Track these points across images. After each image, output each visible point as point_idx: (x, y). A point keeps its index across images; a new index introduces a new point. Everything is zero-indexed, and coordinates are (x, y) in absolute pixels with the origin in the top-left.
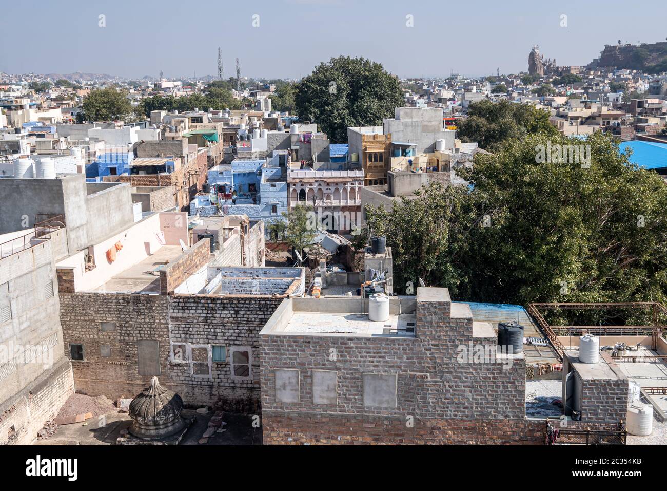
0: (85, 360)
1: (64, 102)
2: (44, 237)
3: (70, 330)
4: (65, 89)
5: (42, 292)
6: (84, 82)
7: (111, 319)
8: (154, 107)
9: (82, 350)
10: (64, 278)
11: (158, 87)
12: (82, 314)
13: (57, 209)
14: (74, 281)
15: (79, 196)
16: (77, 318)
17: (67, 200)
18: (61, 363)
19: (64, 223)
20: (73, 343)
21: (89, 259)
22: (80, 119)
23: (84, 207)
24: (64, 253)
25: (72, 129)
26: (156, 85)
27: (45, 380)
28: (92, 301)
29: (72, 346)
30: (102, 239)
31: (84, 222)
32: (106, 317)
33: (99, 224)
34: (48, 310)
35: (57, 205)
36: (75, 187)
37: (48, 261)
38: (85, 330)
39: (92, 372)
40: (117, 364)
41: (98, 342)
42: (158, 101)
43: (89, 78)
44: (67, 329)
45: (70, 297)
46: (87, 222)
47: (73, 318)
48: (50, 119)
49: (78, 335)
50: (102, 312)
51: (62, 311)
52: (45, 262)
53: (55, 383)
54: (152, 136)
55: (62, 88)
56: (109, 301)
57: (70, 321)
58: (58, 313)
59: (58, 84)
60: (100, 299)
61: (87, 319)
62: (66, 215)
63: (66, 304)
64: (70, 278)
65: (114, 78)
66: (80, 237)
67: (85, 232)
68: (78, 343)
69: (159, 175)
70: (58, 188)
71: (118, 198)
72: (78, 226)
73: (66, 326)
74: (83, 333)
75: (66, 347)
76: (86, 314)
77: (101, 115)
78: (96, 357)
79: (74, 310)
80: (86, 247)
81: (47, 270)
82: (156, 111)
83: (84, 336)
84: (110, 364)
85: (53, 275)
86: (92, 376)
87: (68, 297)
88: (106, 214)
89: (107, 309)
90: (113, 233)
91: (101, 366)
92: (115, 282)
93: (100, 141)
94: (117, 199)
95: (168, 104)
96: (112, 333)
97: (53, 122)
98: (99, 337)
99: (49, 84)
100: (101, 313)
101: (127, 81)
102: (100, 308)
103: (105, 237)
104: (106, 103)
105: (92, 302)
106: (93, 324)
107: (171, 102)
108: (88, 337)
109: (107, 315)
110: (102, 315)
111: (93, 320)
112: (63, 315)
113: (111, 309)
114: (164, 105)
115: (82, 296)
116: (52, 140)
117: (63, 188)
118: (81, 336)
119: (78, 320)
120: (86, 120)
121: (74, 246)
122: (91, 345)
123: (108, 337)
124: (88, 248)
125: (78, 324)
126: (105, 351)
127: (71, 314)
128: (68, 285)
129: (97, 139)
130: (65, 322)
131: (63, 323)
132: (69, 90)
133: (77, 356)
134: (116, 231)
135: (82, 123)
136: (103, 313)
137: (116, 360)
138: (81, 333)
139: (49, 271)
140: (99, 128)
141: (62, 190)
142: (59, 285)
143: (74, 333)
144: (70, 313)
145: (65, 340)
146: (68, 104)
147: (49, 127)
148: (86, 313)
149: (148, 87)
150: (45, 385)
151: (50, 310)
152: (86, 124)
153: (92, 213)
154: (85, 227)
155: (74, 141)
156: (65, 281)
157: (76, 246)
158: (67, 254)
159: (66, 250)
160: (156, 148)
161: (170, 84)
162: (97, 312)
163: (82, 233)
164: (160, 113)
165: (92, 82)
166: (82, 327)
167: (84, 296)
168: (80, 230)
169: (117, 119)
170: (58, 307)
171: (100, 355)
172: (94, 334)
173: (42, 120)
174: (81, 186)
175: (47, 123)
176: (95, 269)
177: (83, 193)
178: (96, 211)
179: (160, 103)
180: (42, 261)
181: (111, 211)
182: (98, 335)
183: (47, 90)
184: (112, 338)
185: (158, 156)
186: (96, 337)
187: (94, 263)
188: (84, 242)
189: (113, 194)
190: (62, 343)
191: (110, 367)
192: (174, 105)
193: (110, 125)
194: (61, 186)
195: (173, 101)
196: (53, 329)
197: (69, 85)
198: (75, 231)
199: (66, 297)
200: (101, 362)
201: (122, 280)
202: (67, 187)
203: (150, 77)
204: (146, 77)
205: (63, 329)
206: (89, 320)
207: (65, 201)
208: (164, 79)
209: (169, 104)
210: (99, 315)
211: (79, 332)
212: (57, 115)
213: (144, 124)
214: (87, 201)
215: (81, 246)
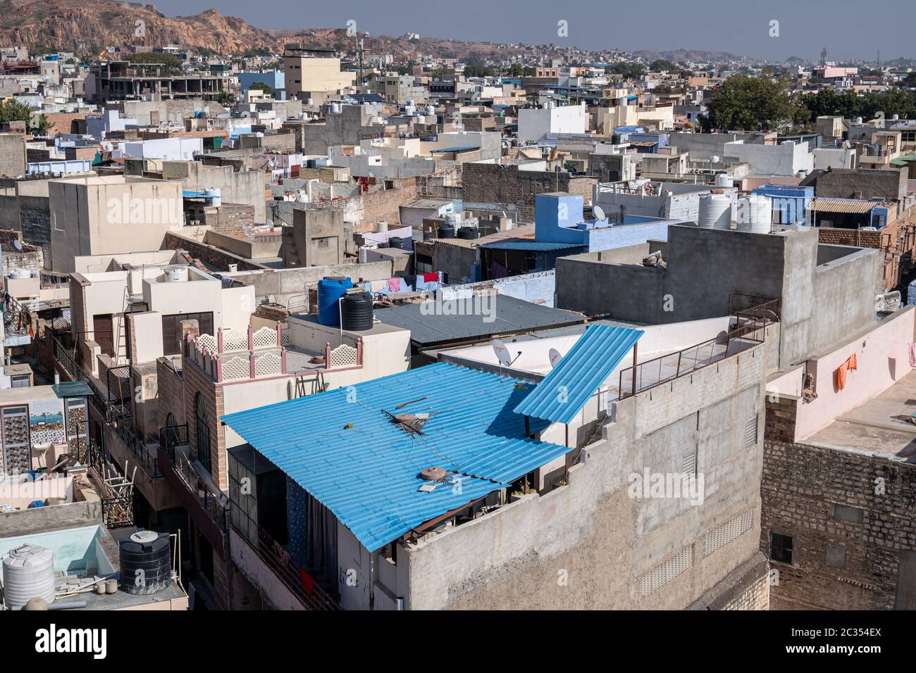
0: (796, 566)
1: (671, 96)
2: (750, 335)
3: (775, 506)
4: (668, 75)
5: (742, 433)
6: (693, 65)
7: (855, 501)
8: (819, 110)
9: (791, 547)
10: (778, 414)
11: (818, 76)
12: (801, 484)
13: (768, 289)
14: (794, 423)
15: (805, 267)
16: (791, 488)
17: (788, 273)
18: (754, 563)
19: (779, 314)
20: (776, 531)
21: (808, 382)
22: (707, 125)
23: (810, 289)
24: (773, 367)
25: (693, 141)
26: (814, 72)
27: (730, 589)
28: (824, 462)
29: (775, 536)
30: (828, 347)
31: (806, 315)
32: (845, 495)
33: (827, 320)
34: (746, 467)
35: (769, 282)
36: (802, 251)
37: (756, 381)
38: (803, 512)
39: (805, 589)
40: (854, 585)
41: (823, 538)
42: (827, 99)
43: (700, 58)
44: (770, 504)
45: (783, 449)
46: (812, 315)
47: (784, 486)
48: (656, 123)
49: (789, 519)
50: (839, 486)
51: (766, 471)
52: (752, 383)
53: (743, 598)
54: (841, 160)
55: (664, 73)
56: (857, 468)
57: (778, 491)
58: (759, 473)
59: (656, 67)
60: (839, 462)
61: (809, 492)
62: (784, 301)
63: (776, 460)
64: (789, 415)
65: (739, 59)
66: (797, 341)
67: (806, 333)
68: (787, 532)
69: (859, 230)
70: (776, 251)
71: (859, 274)
72: (797, 320)
73: (770, 499)
74: (799, 517)
75: (763, 536)
76: (810, 485)
77: (741, 121)
78: (816, 565)
79: (787, 472)
80: (804, 359)
81: (753, 395)
82: (826, 117)
83: (799, 523)
84: (842, 583)
85: (760, 407)
86: (804, 596)
87: (779, 449)
88: (838, 302)
89: (851, 483)
90: (844, 339)
91: (824, 583)
92: (844, 428)
93: (742, 164)
94: (856, 278)
95: (845, 105)
96: (854, 527)
97: (661, 129)
98: (827, 530)
99: (641, 66)
100: (838, 488)
101: (760, 65)
102: (837, 477)
103: (833, 345)
104: (752, 101)
105: (824, 466)
106: (820, 504)
107: (850, 102)
108: (806, 525)
109: (848, 493)
110: (838, 492)
111: (822, 498)
112: (765, 478)
113: (857, 484)
114: (837, 106)
115: (806, 450)
116: (668, 157)
117: (785, 251)
118: (794, 522)
119: (792, 492)
120: (715, 127)
121: (788, 357)
122: (810, 541)
123: (843, 533)
124: (807, 362)
125: (792, 500)
126: (835, 557)
127: (781, 478)
128: (783, 427)
129: (737, 159)
130: (768, 491)
131: (764, 493)
132: (675, 76)
133: (781, 556)
134: (849, 336)
135: (710, 132)
136: (842, 489)
137: (854, 576)
138: (795, 516)
139: (755, 398)
140: (741, 142)
141: (783, 255)
142: (767, 425)
143: (782, 513)
144: (779, 476)
145: (763, 523)
146: (677, 99)
147: (656, 136)
148: (810, 482)
149: (801, 76)
150: (730, 599)
151: (749, 466)
152: (715, 133)
153: (819, 299)
154: (806, 324)
155: (699, 160)
156: (779, 420)
157: (790, 356)
158: (776, 369)
159: (776, 362)
160: (852, 182)
161: (840, 72)
162: (830, 485)
163: (801, 333)
164: (832, 120)
165: (705, 65)
166: (798, 507)
167: (810, 451)
168: (799, 329)
169: (766, 128)
170: (760, 463)
171: (824, 561)
172: (818, 523)
173: (644, 123)
174: (810, 250)
175: (652, 129)
176: (816, 400)
177: (811, 262)
178: (825, 296)
179: (830, 104)
180: (748, 381)
181: (847, 298)
182: (825, 525)
183: (642, 76)
184: (852, 535)
185: (853, 196)
186: (822, 528)
187: (814, 390)
188: (802, 349)
189: (851, 268)
190: (758, 528)
191: (840, 587)
192: (856, 108)
193: (755, 136)
194: (781, 248)
195: (854, 100)
196: (749, 502)
197: (672, 69)
198: (791, 330)
199: (776, 448)
200: (825, 575)
201: (856, 425)
202: (791, 251)
203: (799, 59)
204: (792, 59)
205: (763, 503)
206: (813, 497)
207: (786, 276)
208: (830, 63)
209: (847, 106)
210: (833, 491)
211: (792, 513)
212: (666, 116)
213: (815, 139)
214: (816, 277)
215: (797, 357)
